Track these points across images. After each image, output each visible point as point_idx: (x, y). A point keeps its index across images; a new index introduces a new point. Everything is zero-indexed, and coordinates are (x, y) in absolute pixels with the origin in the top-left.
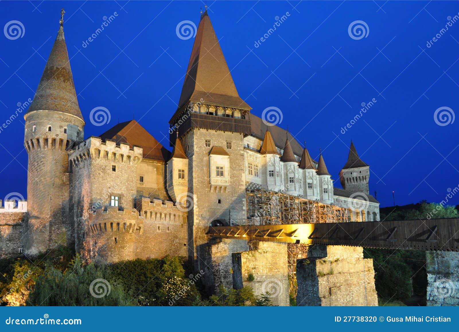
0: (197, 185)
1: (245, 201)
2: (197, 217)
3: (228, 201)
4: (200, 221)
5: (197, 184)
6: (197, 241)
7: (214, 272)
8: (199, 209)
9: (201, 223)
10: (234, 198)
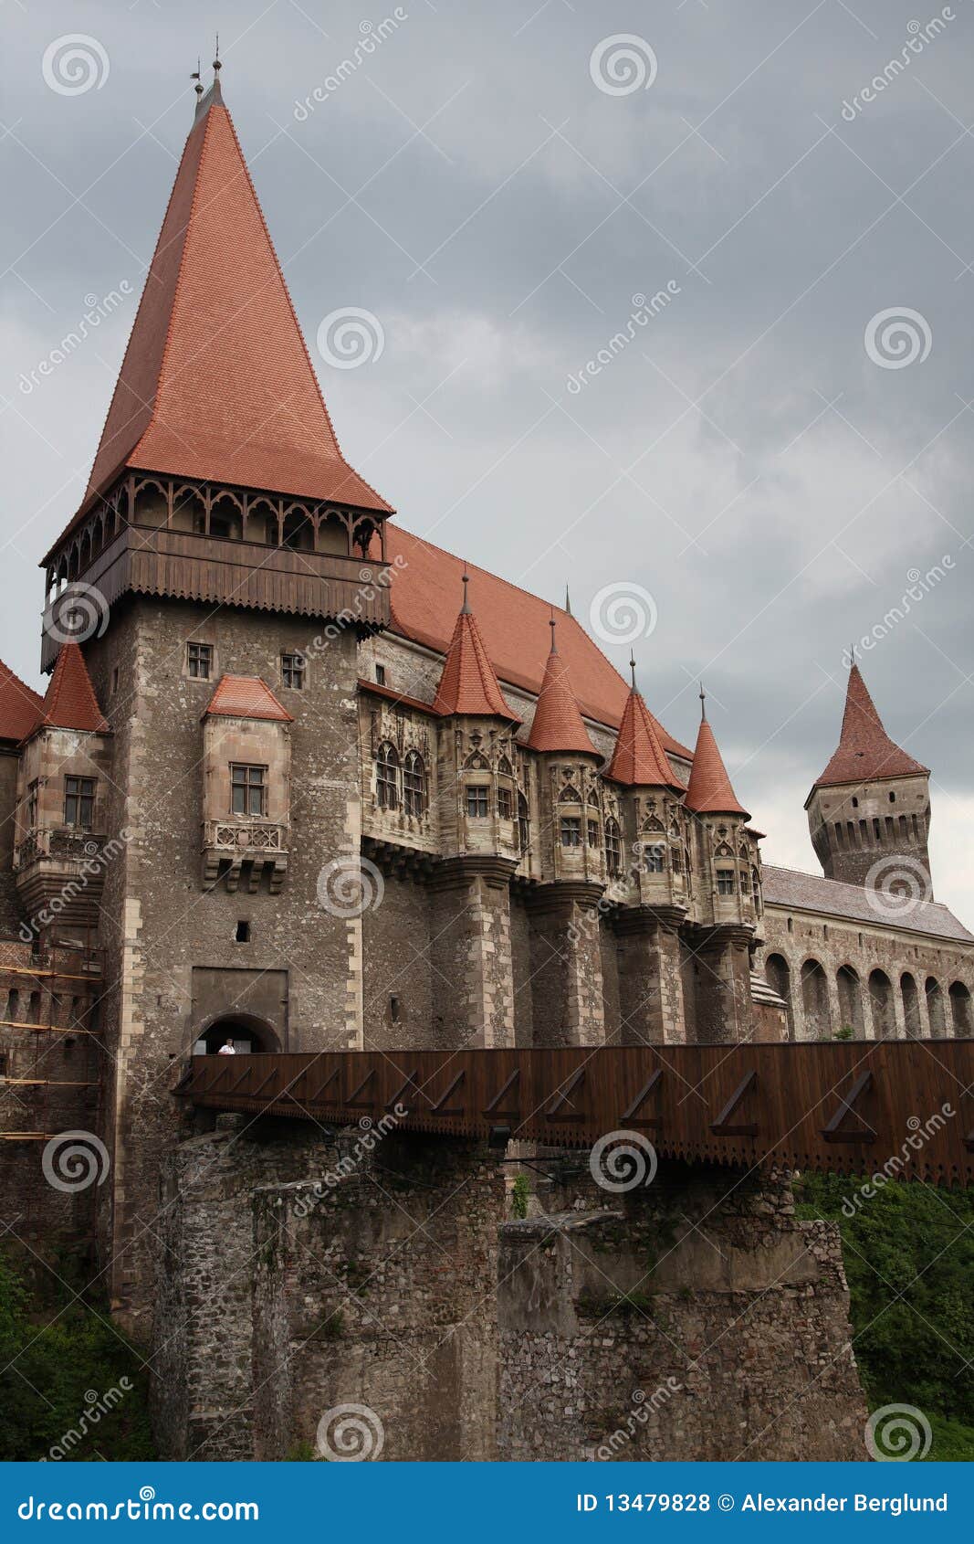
0: (141, 852)
1: (359, 931)
2: (135, 1007)
3: (279, 929)
4: (150, 1026)
5: (143, 848)
6: (135, 1127)
7: (194, 1287)
8: (150, 969)
9: (152, 1036)
10: (309, 915)
